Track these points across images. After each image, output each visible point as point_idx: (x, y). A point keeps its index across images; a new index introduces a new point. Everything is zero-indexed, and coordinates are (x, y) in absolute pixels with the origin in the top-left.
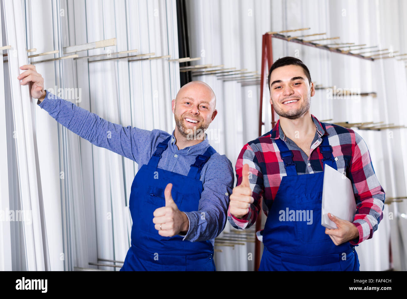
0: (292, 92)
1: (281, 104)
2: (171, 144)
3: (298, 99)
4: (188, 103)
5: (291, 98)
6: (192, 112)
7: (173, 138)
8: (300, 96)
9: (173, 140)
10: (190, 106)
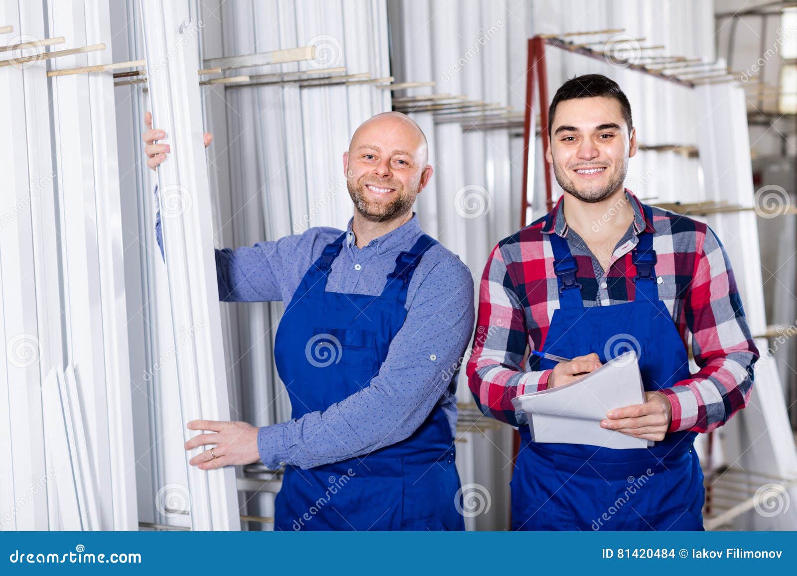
0: (595, 154)
1: (572, 172)
2: (348, 246)
3: (604, 166)
4: (370, 157)
5: (592, 166)
6: (377, 174)
7: (350, 233)
8: (610, 162)
9: (349, 239)
10: (374, 162)
